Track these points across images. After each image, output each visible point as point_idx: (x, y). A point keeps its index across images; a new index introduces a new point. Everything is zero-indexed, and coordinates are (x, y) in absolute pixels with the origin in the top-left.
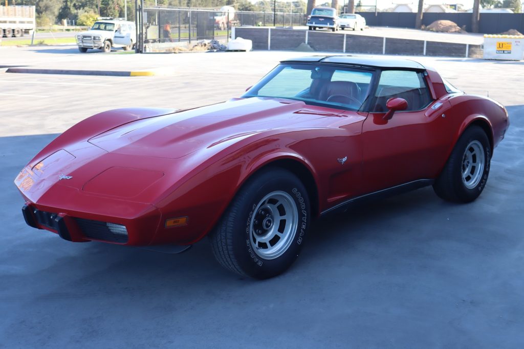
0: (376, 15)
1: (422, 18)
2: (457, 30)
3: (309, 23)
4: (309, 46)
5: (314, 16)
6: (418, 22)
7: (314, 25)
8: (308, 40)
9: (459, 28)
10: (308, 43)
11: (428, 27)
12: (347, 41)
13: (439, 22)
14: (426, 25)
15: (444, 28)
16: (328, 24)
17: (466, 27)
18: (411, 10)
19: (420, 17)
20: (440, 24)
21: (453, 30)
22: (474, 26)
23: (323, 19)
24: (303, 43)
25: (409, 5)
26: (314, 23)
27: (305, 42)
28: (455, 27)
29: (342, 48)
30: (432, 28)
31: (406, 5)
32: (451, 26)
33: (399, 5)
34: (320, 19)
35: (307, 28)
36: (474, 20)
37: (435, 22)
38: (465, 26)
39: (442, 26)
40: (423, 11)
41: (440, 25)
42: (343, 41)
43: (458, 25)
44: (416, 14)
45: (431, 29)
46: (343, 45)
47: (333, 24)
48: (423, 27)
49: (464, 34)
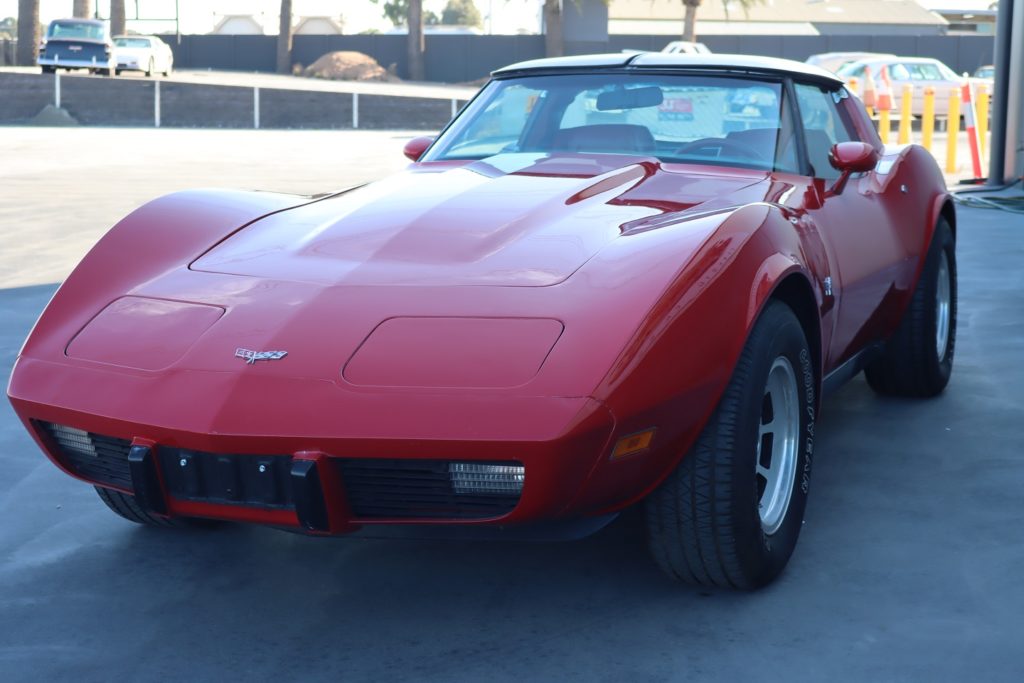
0: (179, 41)
1: (290, 47)
2: (378, 74)
3: (42, 57)
4: (65, 113)
5: (51, 39)
6: (283, 57)
7: (56, 61)
8: (62, 99)
9: (381, 69)
10: (63, 105)
11: (310, 68)
12: (162, 99)
13: (336, 55)
14: (305, 64)
15: (347, 69)
16: (94, 59)
17: (397, 67)
18: (261, 29)
19: (286, 45)
20: (338, 60)
21: (370, 75)
22: (415, 66)
23: (79, 48)
24: (49, 106)
25: (254, 18)
26: (56, 57)
27: (54, 103)
28: (372, 67)
29: (152, 115)
30: (320, 70)
31: (247, 18)
32: (362, 66)
33: (229, 19)
34: (72, 48)
35: (38, 71)
36: (413, 51)
37: (327, 56)
38: (394, 65)
39: (343, 67)
40: (292, 32)
41: (338, 64)
42: (152, 99)
43: (380, 63)
44: (273, 39)
45: (318, 74)
46: (152, 107)
47: (106, 60)
48: (297, 69)
49: (395, 82)
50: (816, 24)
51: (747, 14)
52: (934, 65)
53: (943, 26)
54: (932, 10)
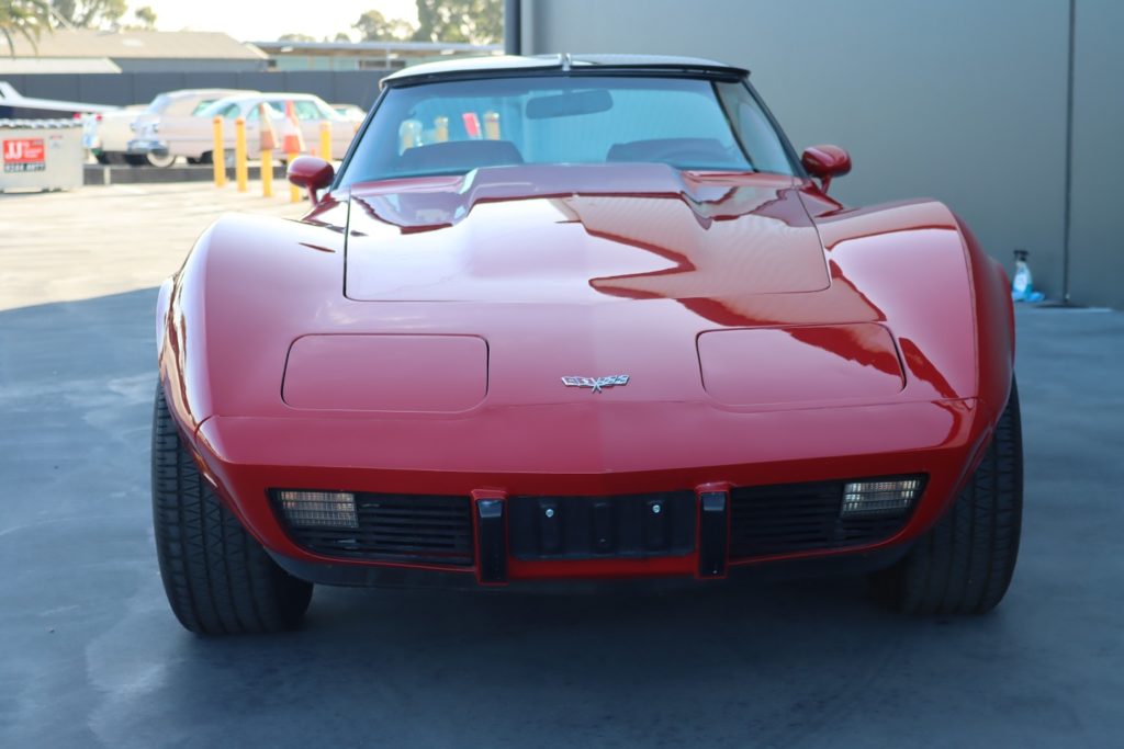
50: (115, 60)
51: (35, 49)
52: (312, 103)
53: (262, 61)
54: (246, 43)
